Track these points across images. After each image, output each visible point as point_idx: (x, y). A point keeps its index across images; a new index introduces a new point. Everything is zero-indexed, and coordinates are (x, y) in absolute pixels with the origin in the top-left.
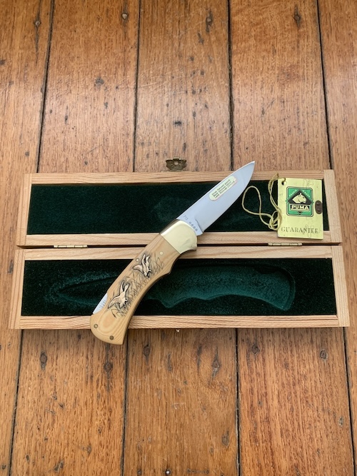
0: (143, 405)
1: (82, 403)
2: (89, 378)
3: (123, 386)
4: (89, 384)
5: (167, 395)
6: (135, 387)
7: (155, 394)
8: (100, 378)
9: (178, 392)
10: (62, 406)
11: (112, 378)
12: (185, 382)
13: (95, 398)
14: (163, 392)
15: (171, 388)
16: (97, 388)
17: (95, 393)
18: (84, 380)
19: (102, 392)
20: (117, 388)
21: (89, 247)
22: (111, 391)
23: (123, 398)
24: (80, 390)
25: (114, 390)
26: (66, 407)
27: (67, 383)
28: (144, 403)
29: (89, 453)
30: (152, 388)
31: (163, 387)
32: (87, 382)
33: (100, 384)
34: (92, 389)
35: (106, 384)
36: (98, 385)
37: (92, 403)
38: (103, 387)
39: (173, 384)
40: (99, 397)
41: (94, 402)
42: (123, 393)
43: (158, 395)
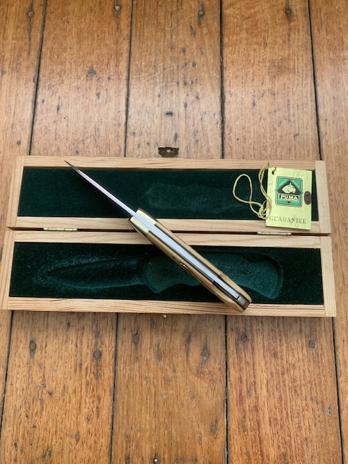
0: (132, 393)
1: (70, 391)
2: (78, 366)
3: (112, 374)
4: (78, 371)
5: (155, 383)
6: (123, 375)
7: (144, 383)
8: (89, 366)
9: (167, 381)
10: (50, 394)
11: (101, 366)
12: (174, 371)
13: (84, 386)
14: (152, 380)
15: (160, 376)
16: (86, 376)
17: (84, 381)
18: (73, 368)
19: (91, 380)
20: (106, 376)
21: (79, 230)
22: (100, 379)
23: (112, 386)
24: (69, 378)
25: (103, 378)
26: (54, 395)
27: (56, 371)
28: (133, 392)
29: (77, 440)
30: (141, 377)
31: (152, 375)
32: (76, 370)
33: (89, 372)
34: (81, 376)
35: (95, 372)
36: (86, 373)
37: (81, 391)
38: (92, 375)
39: (162, 372)
40: (87, 384)
41: (83, 390)
42: (112, 381)
43: (147, 383)
